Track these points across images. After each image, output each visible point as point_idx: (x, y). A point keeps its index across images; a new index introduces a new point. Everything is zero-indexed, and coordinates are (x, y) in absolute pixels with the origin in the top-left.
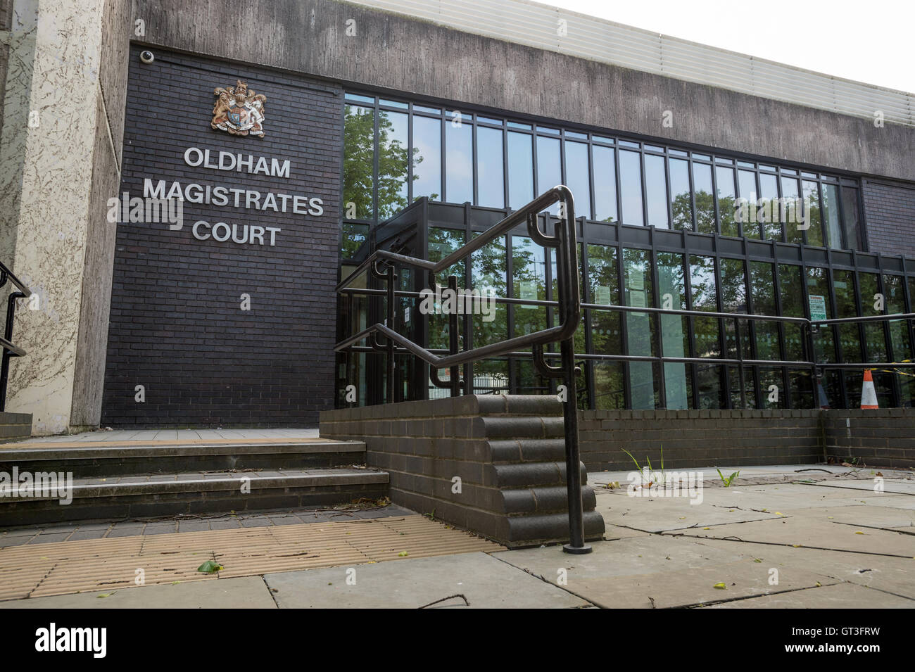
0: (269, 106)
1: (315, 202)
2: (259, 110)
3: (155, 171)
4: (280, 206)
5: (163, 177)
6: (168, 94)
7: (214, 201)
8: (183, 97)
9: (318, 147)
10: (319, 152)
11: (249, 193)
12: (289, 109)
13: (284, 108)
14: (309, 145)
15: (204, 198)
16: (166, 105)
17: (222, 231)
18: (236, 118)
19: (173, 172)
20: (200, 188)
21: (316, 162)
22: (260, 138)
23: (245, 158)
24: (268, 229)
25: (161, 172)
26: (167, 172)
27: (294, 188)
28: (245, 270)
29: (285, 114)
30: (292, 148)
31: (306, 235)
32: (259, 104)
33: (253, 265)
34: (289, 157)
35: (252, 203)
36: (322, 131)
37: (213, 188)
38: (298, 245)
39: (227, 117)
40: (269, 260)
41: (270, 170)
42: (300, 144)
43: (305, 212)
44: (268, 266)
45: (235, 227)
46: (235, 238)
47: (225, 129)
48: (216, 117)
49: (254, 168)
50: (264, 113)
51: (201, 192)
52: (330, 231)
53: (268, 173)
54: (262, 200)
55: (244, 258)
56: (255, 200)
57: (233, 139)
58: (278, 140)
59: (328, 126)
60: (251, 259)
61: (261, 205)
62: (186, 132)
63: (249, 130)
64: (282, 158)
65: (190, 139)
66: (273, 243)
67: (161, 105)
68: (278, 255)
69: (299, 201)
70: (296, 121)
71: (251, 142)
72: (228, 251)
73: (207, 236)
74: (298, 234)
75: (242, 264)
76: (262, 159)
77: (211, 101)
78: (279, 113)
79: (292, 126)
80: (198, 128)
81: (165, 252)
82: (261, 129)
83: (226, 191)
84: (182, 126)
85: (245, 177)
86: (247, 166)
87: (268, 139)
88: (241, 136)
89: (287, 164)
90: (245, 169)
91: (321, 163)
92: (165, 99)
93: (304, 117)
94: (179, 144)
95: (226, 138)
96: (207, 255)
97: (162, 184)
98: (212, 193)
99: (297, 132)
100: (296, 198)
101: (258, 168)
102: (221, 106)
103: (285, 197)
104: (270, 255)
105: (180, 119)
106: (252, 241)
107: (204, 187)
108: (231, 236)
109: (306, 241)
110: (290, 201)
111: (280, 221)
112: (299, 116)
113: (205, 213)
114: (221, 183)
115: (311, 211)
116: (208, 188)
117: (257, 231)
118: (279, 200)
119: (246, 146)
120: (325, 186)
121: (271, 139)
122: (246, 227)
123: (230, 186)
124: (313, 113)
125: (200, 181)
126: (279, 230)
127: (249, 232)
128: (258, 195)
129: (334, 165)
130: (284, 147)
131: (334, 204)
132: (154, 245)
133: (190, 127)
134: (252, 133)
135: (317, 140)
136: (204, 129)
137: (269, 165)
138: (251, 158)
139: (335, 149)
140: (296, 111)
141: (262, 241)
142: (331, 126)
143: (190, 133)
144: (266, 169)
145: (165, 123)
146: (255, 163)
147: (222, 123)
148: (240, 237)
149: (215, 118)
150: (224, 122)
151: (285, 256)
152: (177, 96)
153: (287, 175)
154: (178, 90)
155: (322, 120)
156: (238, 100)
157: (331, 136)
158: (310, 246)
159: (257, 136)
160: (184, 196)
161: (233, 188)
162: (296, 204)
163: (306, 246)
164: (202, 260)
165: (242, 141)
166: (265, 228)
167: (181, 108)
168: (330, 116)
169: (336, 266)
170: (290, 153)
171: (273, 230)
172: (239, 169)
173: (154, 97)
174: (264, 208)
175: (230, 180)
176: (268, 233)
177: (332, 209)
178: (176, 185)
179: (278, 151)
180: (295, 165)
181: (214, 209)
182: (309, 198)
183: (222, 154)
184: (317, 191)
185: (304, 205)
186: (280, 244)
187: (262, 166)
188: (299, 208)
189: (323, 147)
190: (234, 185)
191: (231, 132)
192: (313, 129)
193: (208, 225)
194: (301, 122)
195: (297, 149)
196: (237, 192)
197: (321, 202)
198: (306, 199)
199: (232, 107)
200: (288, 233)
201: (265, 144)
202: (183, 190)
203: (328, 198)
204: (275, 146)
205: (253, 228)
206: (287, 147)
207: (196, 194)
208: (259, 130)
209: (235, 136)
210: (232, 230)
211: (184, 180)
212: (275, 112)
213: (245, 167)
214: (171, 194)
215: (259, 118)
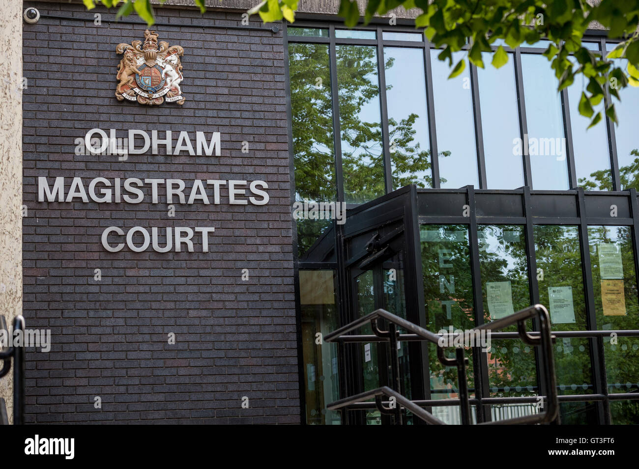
0: (188, 59)
1: (259, 187)
2: (176, 67)
3: (49, 165)
4: (211, 196)
5: (60, 171)
6: (59, 60)
7: (126, 198)
8: (78, 61)
9: (256, 108)
10: (257, 115)
11: (170, 182)
12: (214, 61)
13: (207, 60)
14: (244, 107)
15: (113, 194)
16: (58, 75)
17: (139, 238)
18: (147, 82)
19: (72, 164)
20: (107, 183)
21: (256, 131)
22: (178, 105)
23: (162, 136)
24: (197, 229)
25: (56, 165)
26: (65, 165)
27: (228, 169)
28: (172, 289)
29: (210, 68)
30: (222, 114)
31: (249, 232)
32: (174, 58)
33: (182, 280)
34: (218, 127)
35: (175, 196)
36: (260, 85)
37: (123, 180)
38: (239, 248)
39: (135, 82)
40: (203, 272)
41: (195, 148)
42: (232, 107)
43: (245, 202)
44: (201, 281)
45: (155, 230)
46: (156, 247)
47: (134, 99)
48: (122, 83)
49: (174, 148)
50: (182, 70)
51: (108, 187)
52: (281, 225)
53: (192, 153)
54: (187, 191)
55: (170, 272)
56: (178, 192)
57: (143, 111)
58: (202, 105)
59: (268, 78)
60: (178, 273)
61: (187, 197)
62: (84, 109)
63: (164, 96)
64: (209, 129)
65: (89, 117)
66: (205, 248)
67: (51, 76)
68: (214, 264)
69: (237, 187)
70: (224, 75)
71: (167, 111)
72: (149, 264)
73: (121, 246)
74: (237, 233)
75: (167, 281)
76: (184, 134)
77: (113, 63)
78: (201, 67)
79: (220, 83)
80: (97, 101)
81: (70, 272)
82: (180, 93)
83: (140, 183)
84: (79, 100)
85: (163, 161)
86: (165, 146)
87: (189, 105)
88: (155, 106)
89: (216, 137)
90: (162, 149)
91: (262, 131)
92: (55, 68)
93: (235, 69)
94: (76, 126)
95: (136, 110)
96: (122, 272)
97: (60, 182)
98: (122, 187)
99: (226, 91)
100: (232, 183)
101: (179, 147)
102: (127, 69)
103: (217, 183)
104: (203, 264)
105: (76, 92)
106: (178, 248)
107: (112, 180)
108: (151, 244)
109: (249, 241)
110: (224, 188)
111: (212, 217)
112: (227, 68)
113: (116, 215)
114: (134, 172)
115: (253, 200)
116: (118, 181)
118: (210, 188)
119: (161, 118)
120: (269, 162)
121: (193, 105)
122: (169, 230)
123: (144, 175)
124: (246, 62)
125: (106, 173)
126: (212, 229)
127: (174, 236)
128: (182, 185)
129: (280, 131)
130: (210, 113)
131: (283, 186)
132: (54, 263)
133: (89, 101)
134: (168, 100)
135: (255, 99)
136: (107, 101)
137: (194, 141)
138: (169, 134)
139: (279, 108)
140: (223, 61)
141: (191, 248)
142: (272, 76)
143: (90, 109)
144: (189, 147)
145: (57, 99)
146: (175, 140)
147: (129, 91)
148: (163, 244)
149: (120, 85)
150: (132, 89)
151: (224, 265)
152: (70, 61)
153: (218, 153)
154: (71, 53)
155: (259, 70)
156: (148, 58)
157: (273, 91)
158: (254, 248)
159: (174, 104)
160: (88, 194)
161: (148, 178)
162: (232, 192)
163: (250, 249)
164: (116, 280)
165: (156, 111)
166: (193, 228)
167: (77, 76)
168: (269, 63)
169: (292, 272)
170: (219, 121)
171: (205, 230)
172: (155, 151)
173: (43, 67)
174: (191, 201)
175: (144, 167)
176: (199, 234)
177: (279, 194)
178: (77, 181)
179: (202, 121)
180: (227, 137)
181: (126, 209)
182: (250, 181)
183: (132, 133)
184: (258, 170)
185: (243, 192)
186: (214, 249)
187: (184, 143)
188: (237, 196)
189: (263, 108)
190: (150, 174)
191: (142, 102)
192: (249, 84)
193: (120, 232)
194: (231, 76)
195: (228, 114)
196: (155, 182)
197: (265, 185)
198: (244, 182)
199: (141, 68)
200: (224, 232)
201: (186, 113)
202: (86, 187)
203: (275, 178)
204: (199, 113)
205: (178, 230)
206: (214, 113)
207: (103, 191)
208: (177, 95)
209: (146, 106)
210: (151, 236)
211: (87, 174)
212: (195, 67)
213: (162, 147)
214: (72, 194)
215: (175, 79)
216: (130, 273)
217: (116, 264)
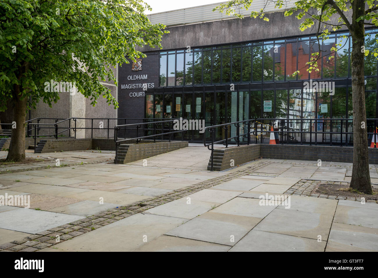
1: (153, 84)
2: (140, 63)
3: (123, 83)
7: (133, 87)
10: (153, 71)
11: (139, 84)
12: (147, 61)
14: (151, 69)
15: (131, 87)
17: (135, 94)
18: (136, 67)
19: (126, 82)
20: (131, 85)
21: (153, 74)
23: (138, 76)
27: (148, 81)
29: (147, 63)
30: (148, 71)
32: (140, 62)
33: (141, 101)
35: (140, 87)
36: (154, 65)
37: (133, 84)
43: (150, 87)
44: (143, 101)
45: (137, 93)
46: (137, 96)
47: (134, 70)
55: (139, 100)
57: (136, 72)
59: (155, 63)
61: (142, 87)
63: (139, 69)
65: (128, 74)
66: (144, 96)
67: (124, 67)
69: (149, 84)
71: (140, 71)
72: (136, 99)
73: (132, 96)
76: (142, 76)
77: (132, 64)
79: (148, 65)
80: (130, 71)
81: (125, 100)
82: (141, 68)
83: (135, 85)
84: (127, 71)
85: (138, 81)
88: (137, 71)
89: (147, 75)
94: (127, 76)
97: (124, 85)
99: (149, 67)
100: (148, 84)
103: (146, 84)
105: (127, 69)
106: (140, 96)
107: (131, 84)
113: (132, 91)
115: (152, 87)
117: (141, 93)
119: (138, 73)
120: (154, 79)
124: (152, 61)
128: (141, 84)
129: (157, 74)
130: (146, 71)
137: (143, 77)
139: (157, 69)
140: (149, 61)
141: (142, 96)
144: (142, 78)
145: (125, 71)
146: (140, 77)
148: (138, 95)
149: (132, 68)
150: (134, 68)
153: (147, 79)
162: (148, 85)
164: (132, 102)
167: (127, 67)
168: (156, 60)
170: (147, 73)
171: (144, 93)
175: (136, 82)
177: (156, 85)
178: (127, 85)
179: (145, 73)
181: (133, 89)
182: (151, 83)
183: (134, 76)
184: (153, 81)
188: (149, 86)
192: (152, 65)
193: (132, 93)
196: (137, 84)
197: (154, 84)
199: (135, 64)
201: (142, 72)
202: (128, 86)
203: (156, 82)
204: (144, 71)
205: (140, 93)
209: (136, 71)
212: (144, 63)
213: (138, 78)
214: (126, 87)
215: (141, 65)
216: (134, 100)
217: (132, 99)
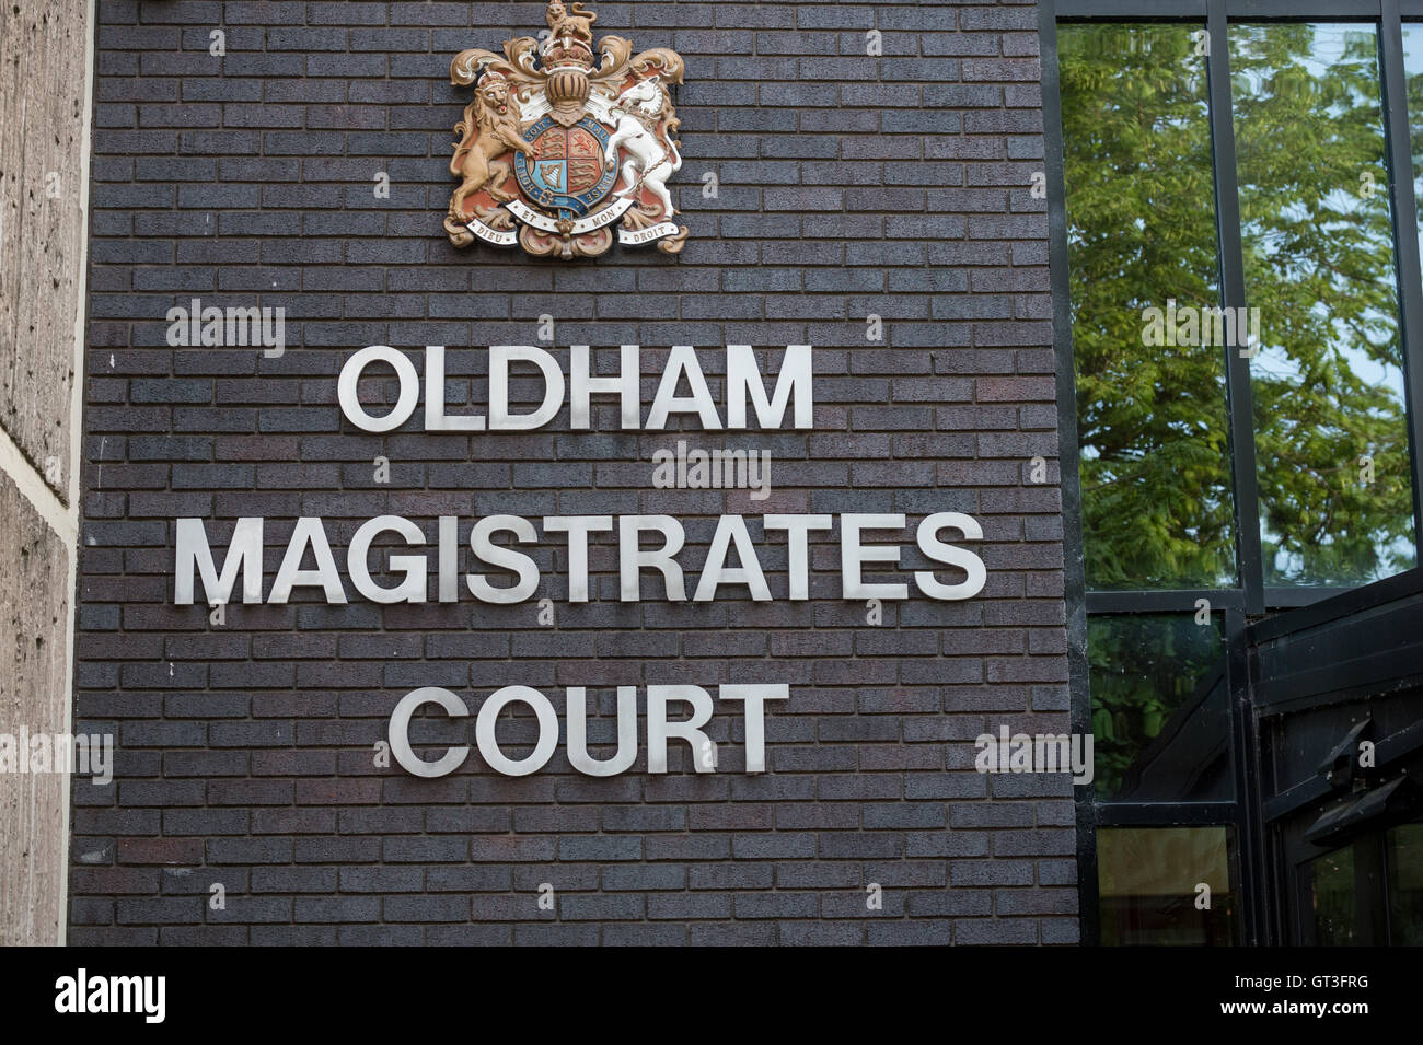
0: (700, 93)
1: (949, 535)
2: (656, 124)
3: (217, 476)
4: (777, 573)
5: (252, 499)
6: (257, 116)
7: (478, 585)
8: (320, 117)
9: (942, 254)
10: (944, 281)
11: (630, 527)
12: (792, 96)
13: (769, 94)
14: (899, 254)
15: (433, 574)
16: (251, 168)
17: (518, 728)
18: (553, 178)
19: (294, 470)
20: (412, 533)
21: (939, 335)
22: (665, 255)
23: (605, 364)
24: (728, 691)
25: (241, 476)
26: (270, 477)
27: (837, 475)
28: (635, 905)
29: (778, 121)
30: (819, 281)
31: (914, 699)
32: (650, 94)
33: (672, 875)
34: (805, 328)
35: (650, 574)
36: (955, 174)
37: (467, 522)
38: (878, 756)
39: (513, 182)
40: (746, 846)
41: (721, 404)
42: (856, 254)
43: (899, 591)
44: (739, 876)
45: (576, 698)
46: (578, 756)
47: (508, 239)
48: (467, 186)
49: (646, 405)
50: (678, 134)
51: (414, 549)
52: (1028, 670)
53: (711, 421)
54: (692, 558)
55: (630, 847)
56: (661, 559)
57: (543, 280)
58: (749, 253)
59: (985, 148)
60: (659, 847)
61: (692, 576)
62: (339, 279)
63: (615, 226)
64: (772, 336)
65: (356, 306)
66: (755, 759)
67: (230, 169)
68: (786, 817)
69: (869, 537)
70: (828, 146)
71: (626, 278)
72: (554, 817)
73: (456, 757)
74: (871, 700)
75: (618, 877)
76: (683, 357)
77: (439, 119)
78: (746, 120)
79: (813, 173)
80: (386, 251)
81: (278, 850)
82: (670, 211)
83: (527, 533)
84: (323, 250)
85: (609, 454)
86: (614, 400)
87: (702, 252)
88: (580, 261)
89: (798, 363)
90: (607, 411)
91: (961, 335)
92: (243, 143)
93: (867, 121)
94: (311, 339)
95: (516, 277)
96: (458, 848)
97: (248, 535)
98: (464, 546)
99: (833, 200)
100: (852, 524)
101: (666, 402)
102: (486, 136)
103: (798, 527)
104: (747, 815)
105: (313, 223)
106: (658, 760)
107: (428, 523)
108: (562, 745)
109: (913, 730)
110: (825, 544)
111: (782, 645)
112: (839, 121)
113: (442, 644)
114: (504, 496)
115: (927, 583)
116: (448, 528)
117: (679, 710)
118: (772, 545)
119: (604, 301)
120: (988, 445)
121: (716, 254)
122: (627, 696)
123: (543, 502)
124: (907, 95)
125: (411, 498)
126: (780, 691)
127: (642, 716)
128: (675, 534)
129: (1027, 335)
130: (778, 280)
131: (1037, 527)
132: (226, 819)
133: (356, 252)
134: (627, 238)
135: (936, 225)
136: (417, 251)
137: (717, 379)
138: (630, 355)
139: (1022, 254)
140: (825, 96)
141: (706, 757)
142: (997, 142)
143: (358, 280)
144: (701, 402)
145: (249, 250)
146: (650, 378)
147: (492, 212)
148: (602, 745)
149: (460, 193)
150: (502, 205)
151: (820, 816)
152: (293, 116)
153: (804, 418)
154: (299, 90)
155: (951, 121)
156: (557, 96)
157: (1000, 195)
158: (933, 756)
159: (651, 248)
160: (344, 574)
161: (555, 513)
162: (853, 555)
163: (917, 755)
164: (439, 876)
165: (587, 280)
166: (712, 689)
167: (318, 170)
168: (988, 96)
169: (1070, 841)
170: (807, 307)
171: (754, 696)
172: (580, 420)
173: (203, 142)
174: (705, 591)
175: (544, 475)
176: (730, 711)
177: (1025, 557)
178: (309, 529)
179: (750, 307)
180: (836, 362)
181: (479, 623)
182: (916, 517)
183: (500, 358)
184: (949, 474)
185: (891, 553)
186: (788, 759)
187: (683, 389)
188: (871, 571)
189: (966, 254)
190: (567, 499)
191: (535, 247)
192: (915, 174)
193: (454, 705)
194: (851, 147)
195: (838, 280)
196: (578, 528)
197: (972, 528)
198: (897, 521)
199: (534, 132)
200: (824, 700)
201: (691, 281)
202: (340, 549)
203: (1008, 502)
204: (738, 280)
205: (658, 695)
206: (792, 279)
207: (397, 562)
208: (658, 218)
209: (552, 261)
210: (562, 717)
211: (344, 505)
212: (727, 121)
213: (606, 403)
214: (290, 576)
215: (657, 162)
216: (487, 849)
217: (440, 818)
